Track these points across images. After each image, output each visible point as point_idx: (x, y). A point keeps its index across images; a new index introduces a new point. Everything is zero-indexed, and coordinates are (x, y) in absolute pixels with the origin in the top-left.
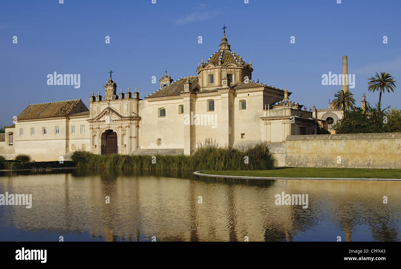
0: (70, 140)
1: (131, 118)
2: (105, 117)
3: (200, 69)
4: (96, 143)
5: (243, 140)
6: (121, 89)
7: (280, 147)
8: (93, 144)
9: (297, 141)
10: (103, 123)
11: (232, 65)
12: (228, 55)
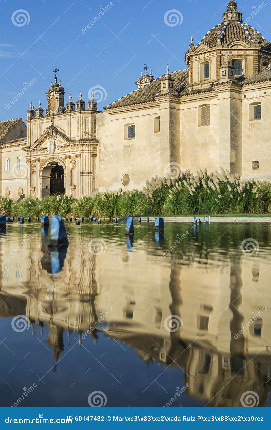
0: (3, 181)
1: (83, 141)
2: (47, 143)
3: (188, 55)
4: (35, 184)
5: (255, 171)
6: (70, 97)
8: (31, 187)
10: (44, 152)
11: (239, 45)
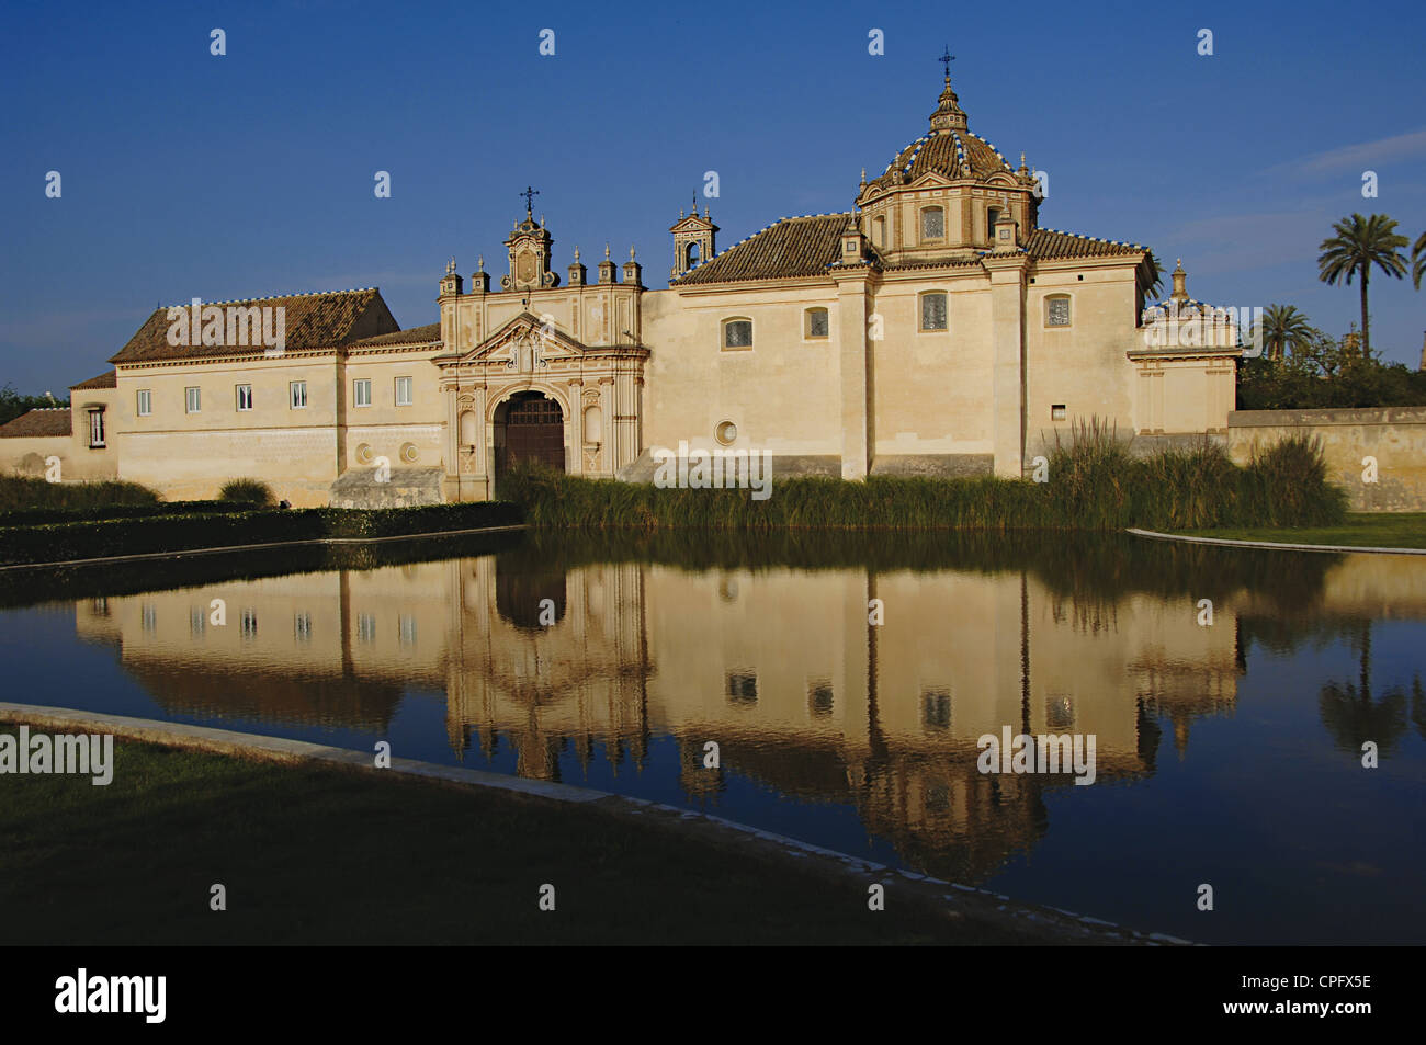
0: (350, 430)
1: (620, 353)
2: (509, 348)
3: (892, 189)
4: (470, 439)
5: (1059, 424)
6: (577, 252)
8: (460, 444)
9: (1270, 430)
10: (501, 370)
11: (1002, 180)
12: (976, 146)
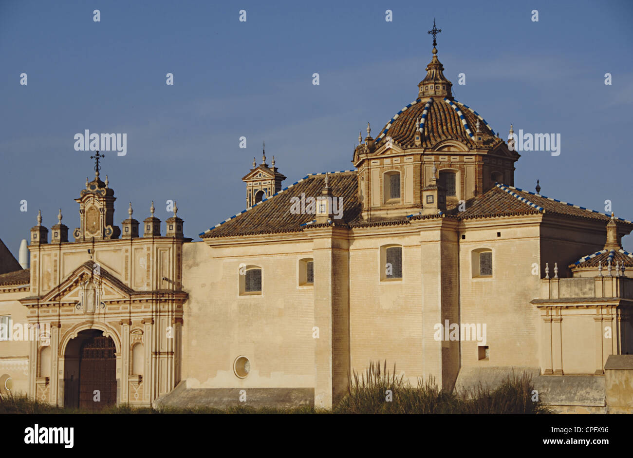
1: (158, 296)
2: (78, 292)
3: (363, 157)
5: (483, 364)
6: (130, 209)
7: (588, 390)
10: (71, 311)
11: (453, 146)
12: (442, 114)
